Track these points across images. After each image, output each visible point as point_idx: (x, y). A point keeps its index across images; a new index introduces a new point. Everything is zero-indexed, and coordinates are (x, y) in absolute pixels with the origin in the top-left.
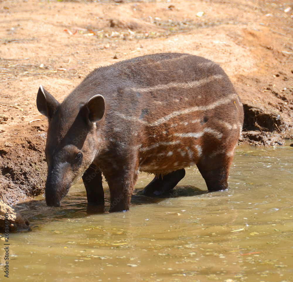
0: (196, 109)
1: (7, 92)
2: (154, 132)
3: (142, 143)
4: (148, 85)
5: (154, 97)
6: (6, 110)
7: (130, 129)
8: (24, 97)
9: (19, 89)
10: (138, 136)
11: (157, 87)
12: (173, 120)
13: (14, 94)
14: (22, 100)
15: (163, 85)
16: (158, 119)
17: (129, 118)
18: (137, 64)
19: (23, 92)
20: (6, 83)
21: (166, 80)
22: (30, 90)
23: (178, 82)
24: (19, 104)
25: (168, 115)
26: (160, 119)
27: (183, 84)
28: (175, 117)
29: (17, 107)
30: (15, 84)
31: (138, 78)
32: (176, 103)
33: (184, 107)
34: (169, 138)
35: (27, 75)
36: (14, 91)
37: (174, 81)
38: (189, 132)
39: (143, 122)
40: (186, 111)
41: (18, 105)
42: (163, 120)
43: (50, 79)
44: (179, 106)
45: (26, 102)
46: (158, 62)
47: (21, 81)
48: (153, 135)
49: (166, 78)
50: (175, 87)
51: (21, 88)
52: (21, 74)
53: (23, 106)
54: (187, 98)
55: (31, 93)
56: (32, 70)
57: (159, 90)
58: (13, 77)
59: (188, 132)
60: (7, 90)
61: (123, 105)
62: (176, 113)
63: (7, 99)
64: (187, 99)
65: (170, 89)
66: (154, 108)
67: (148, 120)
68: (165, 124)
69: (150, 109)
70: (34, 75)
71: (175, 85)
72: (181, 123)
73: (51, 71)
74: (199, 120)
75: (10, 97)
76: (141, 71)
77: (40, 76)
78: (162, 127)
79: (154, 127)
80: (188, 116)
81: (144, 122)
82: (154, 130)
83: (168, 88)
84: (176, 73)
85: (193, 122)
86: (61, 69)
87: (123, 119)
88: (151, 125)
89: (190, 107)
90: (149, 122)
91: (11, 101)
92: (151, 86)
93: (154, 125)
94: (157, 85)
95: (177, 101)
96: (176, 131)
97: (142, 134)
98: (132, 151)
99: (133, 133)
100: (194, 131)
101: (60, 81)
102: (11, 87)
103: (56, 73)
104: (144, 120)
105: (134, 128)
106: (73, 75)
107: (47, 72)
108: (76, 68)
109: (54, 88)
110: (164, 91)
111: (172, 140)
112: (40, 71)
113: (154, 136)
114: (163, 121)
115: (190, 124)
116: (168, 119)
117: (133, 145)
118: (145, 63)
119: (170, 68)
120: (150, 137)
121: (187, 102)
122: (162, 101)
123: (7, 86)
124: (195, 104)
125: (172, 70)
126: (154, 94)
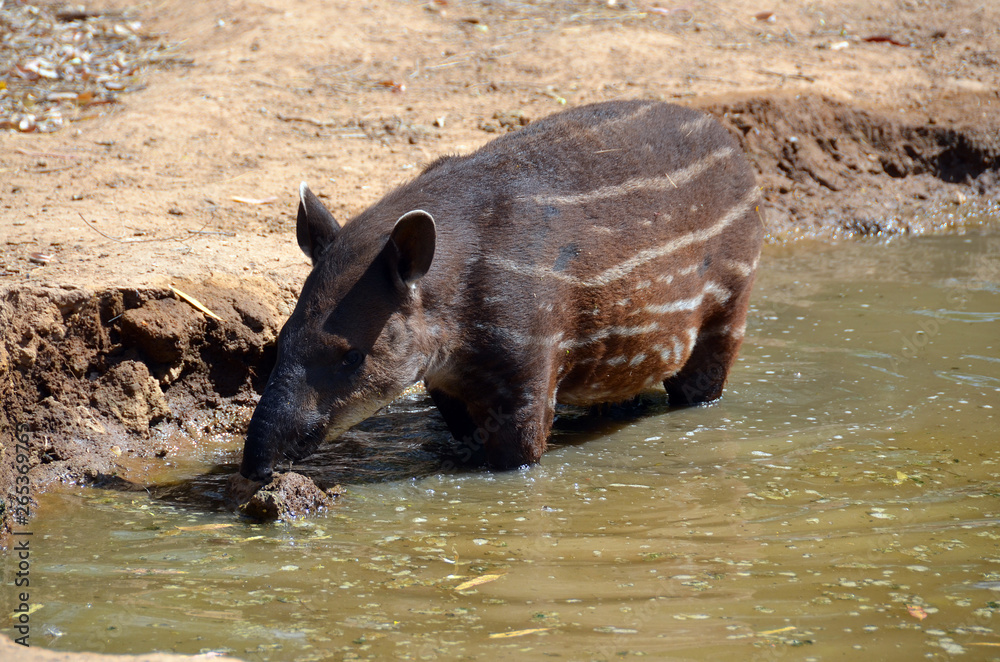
0: (688, 239)
1: (530, 59)
2: (593, 303)
3: (566, 328)
4: (574, 188)
5: (592, 217)
6: (526, 100)
7: (531, 297)
8: (568, 71)
9: (558, 54)
10: (556, 311)
11: (597, 194)
12: (642, 271)
13: (546, 65)
14: (563, 79)
15: (611, 188)
16: (603, 269)
17: (528, 270)
18: (544, 138)
19: (569, 60)
20: (530, 39)
21: (619, 174)
22: (583, 56)
23: (646, 177)
24: (557, 86)
25: (627, 258)
26: (609, 270)
27: (656, 180)
28: (644, 265)
29: (552, 94)
30: (549, 41)
31: (550, 173)
32: (645, 229)
33: (665, 239)
34: (635, 317)
35: (578, 23)
36: (547, 58)
37: (635, 174)
38: (677, 298)
39: (566, 277)
40: (670, 247)
41: (555, 90)
42: (615, 273)
43: (630, 33)
44: (654, 236)
45: (573, 85)
46: (595, 129)
47: (563, 34)
48: (592, 309)
49: (616, 169)
50: (639, 191)
51: (562, 51)
52: (563, 19)
53: (565, 93)
54: (669, 213)
55: (584, 63)
56: (589, 10)
57: (604, 201)
58: (546, 25)
59: (673, 300)
60: (530, 56)
61: (510, 237)
62: (648, 254)
63: (531, 77)
64: (668, 217)
65: (629, 195)
66: (594, 243)
67: (578, 272)
68: (622, 282)
69: (581, 246)
70: (595, 23)
71: (638, 184)
72: (659, 279)
73: (634, 13)
74: (696, 267)
75: (537, 72)
76: (556, 156)
77: (606, 26)
78: (615, 290)
79: (593, 289)
80: (672, 259)
81: (568, 279)
82: (593, 296)
83: (625, 193)
84: (639, 154)
85: (685, 272)
86: (656, 9)
87: (512, 272)
88: (588, 285)
89: (676, 236)
90: (581, 277)
91: (537, 81)
92: (583, 191)
93: (594, 285)
94: (597, 188)
95: (648, 223)
96: (650, 299)
97: (563, 307)
98: (541, 348)
99: (541, 307)
100: (687, 294)
101: (653, 37)
102: (539, 48)
103: (643, 20)
104: (567, 273)
105: (542, 293)
106: (681, 23)
107: (622, 15)
108: (690, 9)
109: (637, 53)
110: (615, 202)
111: (640, 323)
112: (608, 15)
113: (595, 313)
114: (617, 273)
115: (678, 280)
116: (629, 269)
117: (544, 334)
118: (562, 133)
119: (623, 144)
120: (584, 315)
121: (670, 223)
122: (611, 225)
123: (531, 46)
124: (686, 227)
125: (629, 147)
126: (592, 211)
